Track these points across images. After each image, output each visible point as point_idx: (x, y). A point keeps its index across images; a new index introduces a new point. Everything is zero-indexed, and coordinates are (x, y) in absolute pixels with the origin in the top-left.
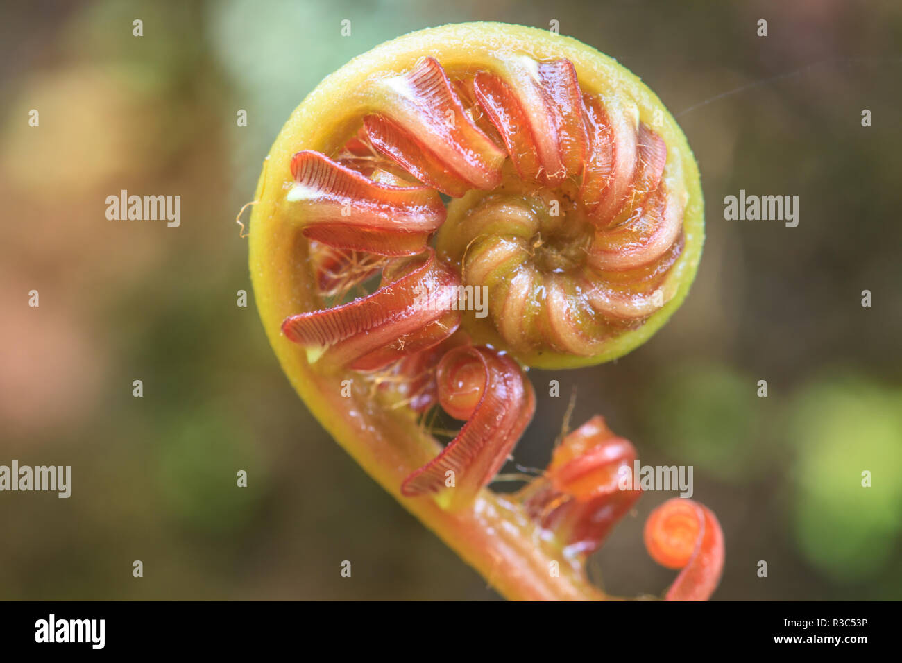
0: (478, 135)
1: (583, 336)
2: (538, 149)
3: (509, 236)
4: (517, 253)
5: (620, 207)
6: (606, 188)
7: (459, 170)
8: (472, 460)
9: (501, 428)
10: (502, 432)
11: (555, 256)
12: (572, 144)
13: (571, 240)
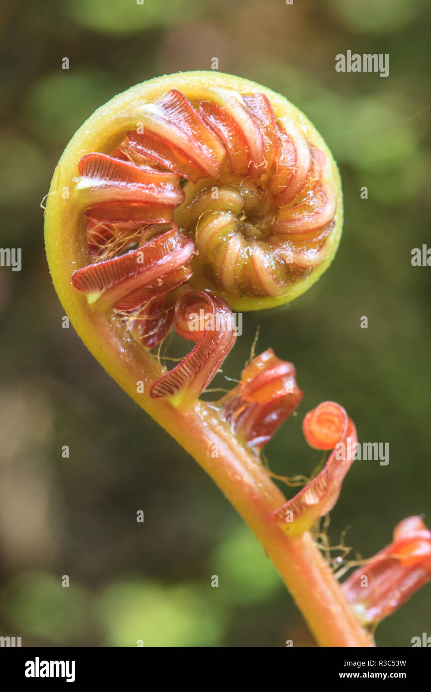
0: (211, 136)
1: (275, 279)
2: (249, 148)
3: (226, 210)
4: (231, 223)
5: (302, 188)
6: (293, 175)
7: (199, 160)
8: (200, 367)
9: (221, 344)
10: (222, 347)
11: (252, 228)
12: (270, 145)
13: (262, 218)
